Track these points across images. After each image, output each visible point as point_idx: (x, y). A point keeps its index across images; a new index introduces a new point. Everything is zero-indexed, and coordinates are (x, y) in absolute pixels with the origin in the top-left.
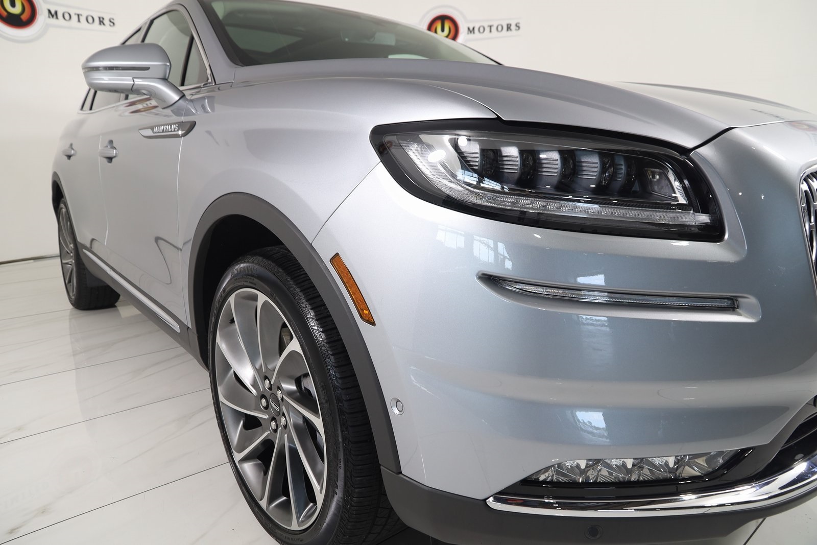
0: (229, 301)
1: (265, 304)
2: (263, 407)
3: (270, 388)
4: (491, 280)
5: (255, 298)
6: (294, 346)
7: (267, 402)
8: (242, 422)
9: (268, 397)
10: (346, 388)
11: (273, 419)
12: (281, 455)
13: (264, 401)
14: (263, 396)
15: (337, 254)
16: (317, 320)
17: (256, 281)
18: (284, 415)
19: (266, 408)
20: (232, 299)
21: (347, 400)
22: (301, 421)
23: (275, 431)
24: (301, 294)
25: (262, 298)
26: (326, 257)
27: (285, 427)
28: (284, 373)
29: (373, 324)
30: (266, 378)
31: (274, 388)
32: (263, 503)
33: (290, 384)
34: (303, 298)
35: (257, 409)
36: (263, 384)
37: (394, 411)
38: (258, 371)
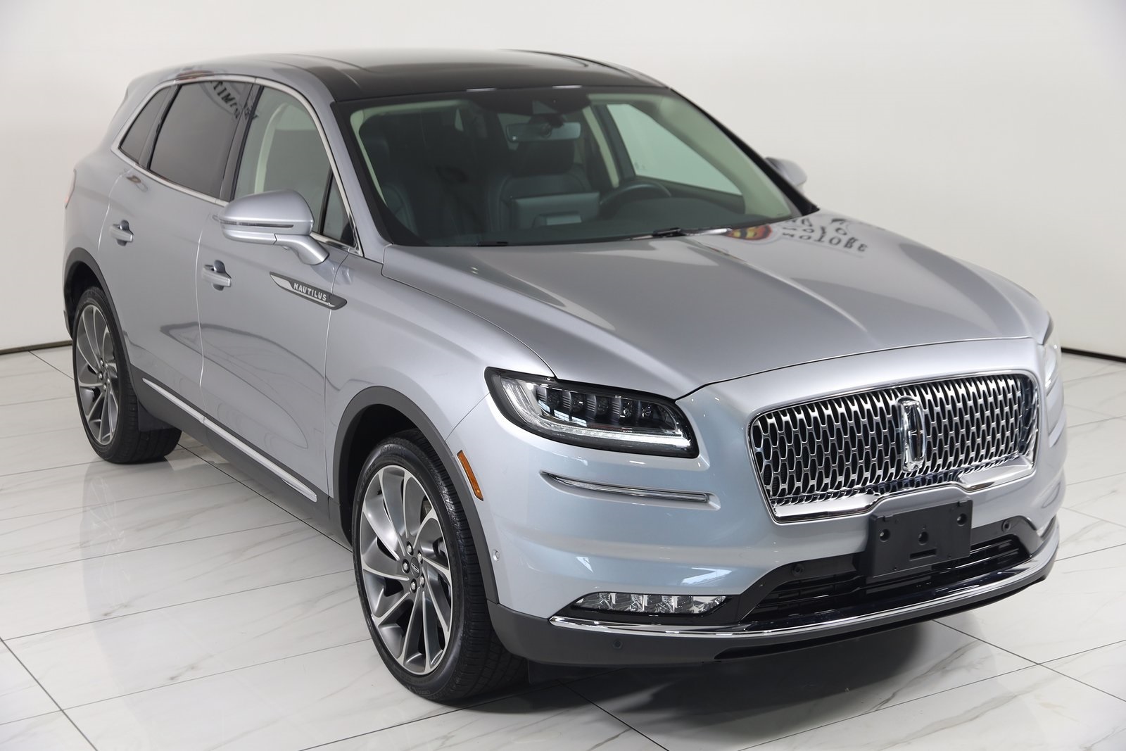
0: (378, 475)
1: (410, 480)
2: (405, 571)
3: (412, 553)
4: (550, 477)
5: (402, 474)
6: (432, 514)
7: (409, 566)
8: (383, 590)
9: (409, 561)
10: (468, 546)
11: (414, 581)
12: (419, 612)
13: (406, 565)
14: (405, 561)
15: (461, 451)
16: (449, 495)
17: (404, 460)
18: (423, 575)
19: (407, 571)
20: (380, 473)
21: (467, 555)
22: (436, 579)
23: (415, 591)
24: (438, 474)
25: (408, 475)
26: (455, 452)
27: (423, 585)
28: (423, 539)
29: (482, 500)
30: (409, 544)
31: (415, 552)
32: (400, 660)
33: (429, 547)
34: (439, 478)
35: (400, 573)
36: (406, 549)
37: (494, 558)
38: (402, 538)
